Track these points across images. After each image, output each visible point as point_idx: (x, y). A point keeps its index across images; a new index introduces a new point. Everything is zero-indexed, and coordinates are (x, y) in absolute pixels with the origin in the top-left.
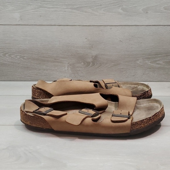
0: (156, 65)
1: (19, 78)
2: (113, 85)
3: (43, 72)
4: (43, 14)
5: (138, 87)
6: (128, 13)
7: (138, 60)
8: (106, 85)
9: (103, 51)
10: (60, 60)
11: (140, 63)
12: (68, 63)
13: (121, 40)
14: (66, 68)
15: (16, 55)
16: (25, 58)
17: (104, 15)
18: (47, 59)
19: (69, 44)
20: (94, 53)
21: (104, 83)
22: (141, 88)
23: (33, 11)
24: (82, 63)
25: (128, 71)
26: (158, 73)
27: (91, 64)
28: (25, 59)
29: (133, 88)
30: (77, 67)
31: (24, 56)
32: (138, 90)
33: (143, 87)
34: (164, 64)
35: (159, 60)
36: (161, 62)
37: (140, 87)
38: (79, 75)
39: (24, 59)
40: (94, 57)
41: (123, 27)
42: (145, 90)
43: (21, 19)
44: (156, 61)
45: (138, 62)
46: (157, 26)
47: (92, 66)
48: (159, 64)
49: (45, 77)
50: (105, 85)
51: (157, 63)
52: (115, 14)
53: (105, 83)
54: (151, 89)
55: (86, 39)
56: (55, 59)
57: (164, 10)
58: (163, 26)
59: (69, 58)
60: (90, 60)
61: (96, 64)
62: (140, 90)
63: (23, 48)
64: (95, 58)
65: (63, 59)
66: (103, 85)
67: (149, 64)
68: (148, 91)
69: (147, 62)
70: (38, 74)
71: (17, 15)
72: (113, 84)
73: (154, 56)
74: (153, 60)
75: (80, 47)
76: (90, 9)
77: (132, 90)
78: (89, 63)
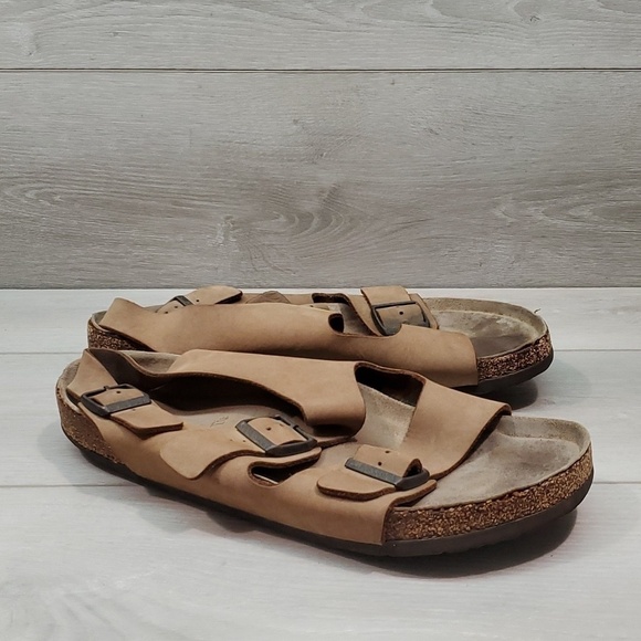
0: (567, 223)
1: (36, 278)
2: (401, 313)
3: (130, 252)
4: (123, 26)
5: (499, 319)
6: (459, 20)
7: (496, 205)
8: (374, 310)
9: (362, 170)
10: (193, 206)
11: (504, 216)
12: (228, 218)
13: (433, 128)
14: (220, 239)
15: (21, 186)
16: (57, 198)
17: (364, 28)
18: (142, 202)
19: (227, 144)
20: (328, 177)
21: (368, 302)
22: (511, 325)
23: (85, 12)
24: (282, 219)
25: (457, 248)
26: (575, 254)
27: (316, 221)
28: (57, 203)
29: (480, 326)
30: (264, 233)
31: (53, 191)
32: (498, 332)
33: (517, 320)
34: (596, 218)
35: (578, 205)
36: (586, 213)
37: (507, 322)
38: (270, 265)
39: (54, 202)
40: (325, 196)
41: (441, 75)
42: (525, 332)
43: (38, 47)
44: (568, 207)
45: (498, 213)
46: (574, 73)
47: (318, 229)
48: (576, 219)
49: (136, 270)
50: (372, 313)
51: (571, 216)
52: (408, 23)
53: (373, 303)
54: (548, 331)
55: (296, 122)
56: (175, 203)
57: (603, 10)
58: (597, 72)
59: (231, 198)
60: (310, 206)
61: (334, 220)
62: (504, 331)
63: (47, 161)
64: (333, 199)
65: (206, 203)
66: (364, 311)
67: (541, 218)
68: (537, 342)
69: (531, 210)
70: (108, 260)
71: (20, 31)
72: (401, 309)
73: (560, 189)
74: (555, 203)
75: (272, 155)
76: (308, 5)
77: (473, 335)
78: (306, 218)
